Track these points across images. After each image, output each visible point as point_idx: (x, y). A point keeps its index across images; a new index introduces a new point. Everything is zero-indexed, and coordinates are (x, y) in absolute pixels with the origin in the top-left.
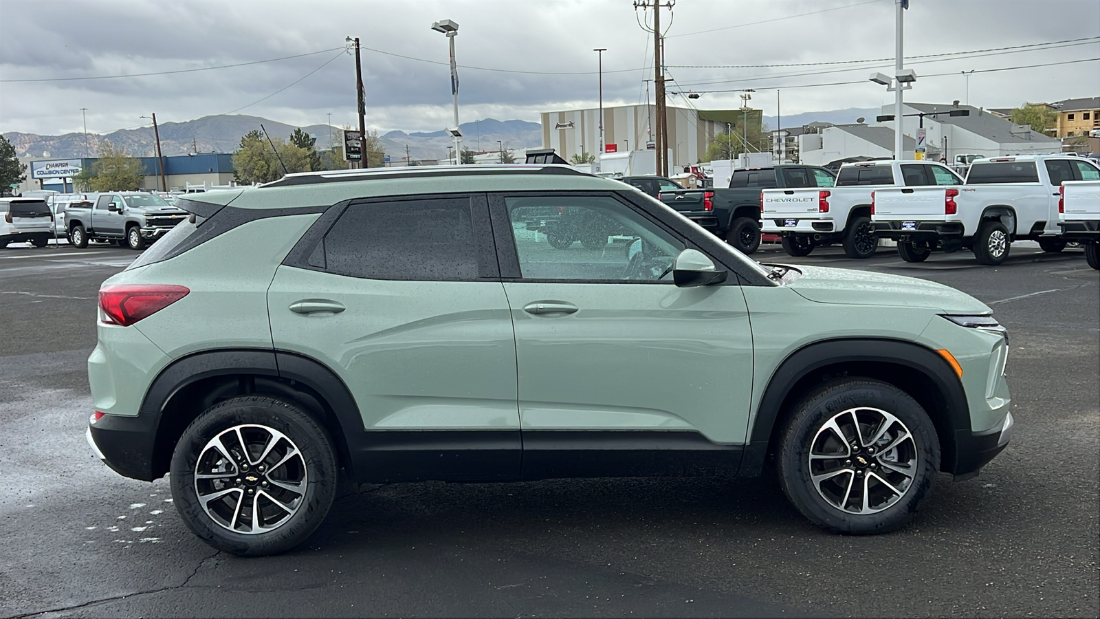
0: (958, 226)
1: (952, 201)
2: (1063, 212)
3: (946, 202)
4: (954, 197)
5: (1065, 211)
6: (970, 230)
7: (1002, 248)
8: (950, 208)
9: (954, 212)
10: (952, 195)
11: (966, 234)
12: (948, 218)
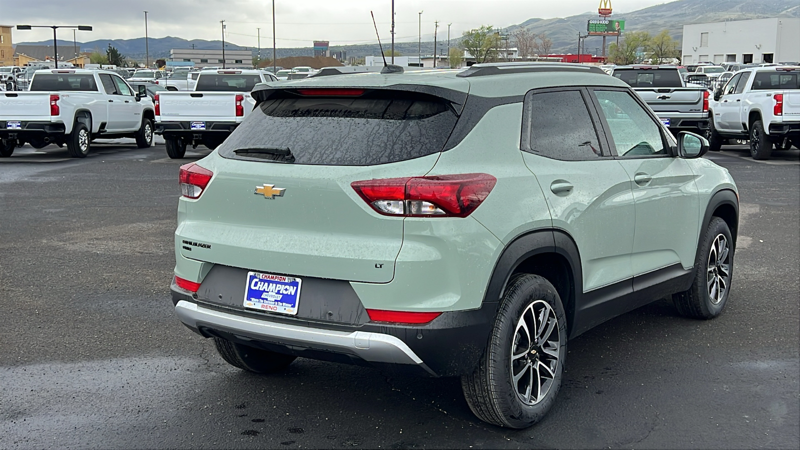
0: (61, 126)
1: (56, 104)
2: (159, 115)
3: (51, 105)
4: (57, 102)
5: (161, 114)
6: (68, 130)
7: (86, 144)
8: (55, 111)
9: (58, 114)
10: (56, 100)
11: (66, 132)
12: (54, 119)
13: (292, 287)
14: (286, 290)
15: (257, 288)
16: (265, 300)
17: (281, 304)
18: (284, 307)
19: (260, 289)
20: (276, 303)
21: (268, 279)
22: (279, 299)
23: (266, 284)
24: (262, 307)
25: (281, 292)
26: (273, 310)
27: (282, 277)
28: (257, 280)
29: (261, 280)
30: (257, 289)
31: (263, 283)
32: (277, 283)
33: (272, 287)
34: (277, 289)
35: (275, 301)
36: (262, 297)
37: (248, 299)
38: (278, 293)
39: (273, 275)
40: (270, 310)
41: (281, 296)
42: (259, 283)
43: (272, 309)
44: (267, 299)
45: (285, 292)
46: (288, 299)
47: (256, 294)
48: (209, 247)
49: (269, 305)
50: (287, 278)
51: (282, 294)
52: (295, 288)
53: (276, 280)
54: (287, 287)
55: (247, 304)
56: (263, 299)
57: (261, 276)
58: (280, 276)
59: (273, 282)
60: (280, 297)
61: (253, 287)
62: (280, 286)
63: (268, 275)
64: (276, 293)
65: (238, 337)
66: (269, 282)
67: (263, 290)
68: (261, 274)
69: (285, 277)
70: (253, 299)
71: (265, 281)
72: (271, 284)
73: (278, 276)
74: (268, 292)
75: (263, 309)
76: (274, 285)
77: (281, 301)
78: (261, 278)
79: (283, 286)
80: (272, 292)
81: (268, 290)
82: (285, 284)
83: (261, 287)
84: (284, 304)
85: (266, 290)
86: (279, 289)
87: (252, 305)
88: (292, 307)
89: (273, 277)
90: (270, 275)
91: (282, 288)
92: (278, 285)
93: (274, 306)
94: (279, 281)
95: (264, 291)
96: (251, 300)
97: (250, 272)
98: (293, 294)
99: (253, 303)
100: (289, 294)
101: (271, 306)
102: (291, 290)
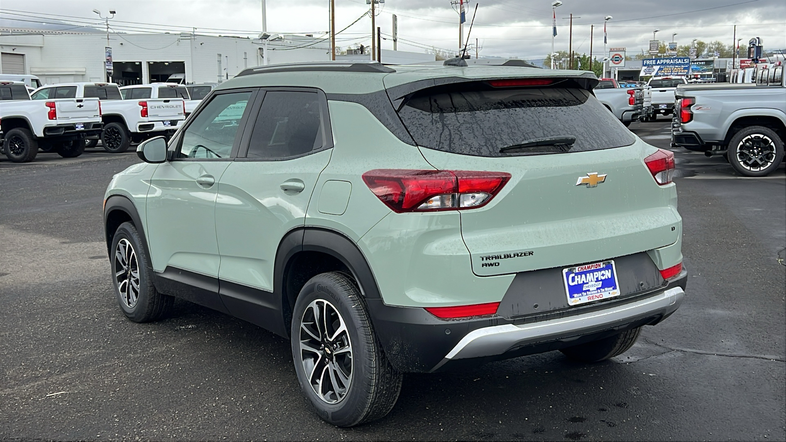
13: (607, 271)
14: (603, 275)
15: (575, 283)
16: (587, 292)
17: (603, 290)
18: (608, 292)
19: (579, 283)
20: (599, 291)
21: (585, 270)
22: (600, 286)
23: (583, 276)
24: (589, 299)
25: (600, 279)
26: (600, 299)
27: (598, 264)
28: (573, 275)
29: (577, 274)
30: (577, 284)
31: (579, 276)
32: (593, 271)
33: (590, 277)
34: (595, 277)
35: (597, 289)
36: (584, 289)
37: (572, 297)
38: (597, 280)
39: (589, 265)
40: (597, 299)
41: (601, 282)
42: (576, 277)
43: (598, 298)
44: (589, 291)
45: (603, 278)
46: (608, 283)
47: (577, 289)
48: (531, 253)
49: (595, 295)
50: (602, 263)
51: (601, 280)
52: (610, 270)
53: (593, 268)
54: (603, 272)
55: (572, 302)
56: (585, 291)
57: (577, 269)
58: (595, 264)
59: (589, 272)
60: (600, 284)
61: (571, 284)
62: (597, 273)
63: (584, 266)
64: (596, 282)
65: (563, 340)
66: (585, 273)
67: (582, 282)
68: (577, 268)
69: (599, 263)
70: (575, 295)
71: (580, 274)
72: (588, 275)
73: (593, 264)
74: (587, 283)
75: (590, 301)
76: (591, 274)
77: (603, 287)
78: (577, 271)
79: (599, 272)
80: (591, 282)
81: (588, 281)
82: (600, 270)
83: (579, 280)
84: (606, 289)
85: (585, 282)
86: (597, 277)
87: (578, 301)
88: (613, 289)
89: (588, 267)
90: (586, 266)
91: (598, 275)
92: (595, 273)
93: (599, 294)
94: (595, 268)
95: (584, 283)
96: (574, 297)
97: (564, 270)
98: (610, 277)
99: (578, 299)
100: (607, 278)
101: (597, 295)
102: (608, 274)
